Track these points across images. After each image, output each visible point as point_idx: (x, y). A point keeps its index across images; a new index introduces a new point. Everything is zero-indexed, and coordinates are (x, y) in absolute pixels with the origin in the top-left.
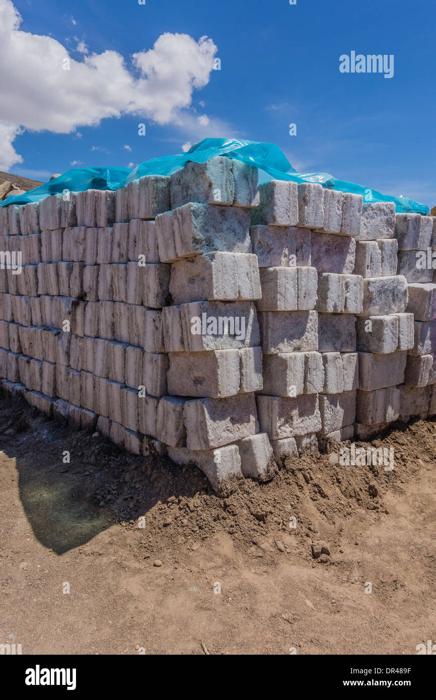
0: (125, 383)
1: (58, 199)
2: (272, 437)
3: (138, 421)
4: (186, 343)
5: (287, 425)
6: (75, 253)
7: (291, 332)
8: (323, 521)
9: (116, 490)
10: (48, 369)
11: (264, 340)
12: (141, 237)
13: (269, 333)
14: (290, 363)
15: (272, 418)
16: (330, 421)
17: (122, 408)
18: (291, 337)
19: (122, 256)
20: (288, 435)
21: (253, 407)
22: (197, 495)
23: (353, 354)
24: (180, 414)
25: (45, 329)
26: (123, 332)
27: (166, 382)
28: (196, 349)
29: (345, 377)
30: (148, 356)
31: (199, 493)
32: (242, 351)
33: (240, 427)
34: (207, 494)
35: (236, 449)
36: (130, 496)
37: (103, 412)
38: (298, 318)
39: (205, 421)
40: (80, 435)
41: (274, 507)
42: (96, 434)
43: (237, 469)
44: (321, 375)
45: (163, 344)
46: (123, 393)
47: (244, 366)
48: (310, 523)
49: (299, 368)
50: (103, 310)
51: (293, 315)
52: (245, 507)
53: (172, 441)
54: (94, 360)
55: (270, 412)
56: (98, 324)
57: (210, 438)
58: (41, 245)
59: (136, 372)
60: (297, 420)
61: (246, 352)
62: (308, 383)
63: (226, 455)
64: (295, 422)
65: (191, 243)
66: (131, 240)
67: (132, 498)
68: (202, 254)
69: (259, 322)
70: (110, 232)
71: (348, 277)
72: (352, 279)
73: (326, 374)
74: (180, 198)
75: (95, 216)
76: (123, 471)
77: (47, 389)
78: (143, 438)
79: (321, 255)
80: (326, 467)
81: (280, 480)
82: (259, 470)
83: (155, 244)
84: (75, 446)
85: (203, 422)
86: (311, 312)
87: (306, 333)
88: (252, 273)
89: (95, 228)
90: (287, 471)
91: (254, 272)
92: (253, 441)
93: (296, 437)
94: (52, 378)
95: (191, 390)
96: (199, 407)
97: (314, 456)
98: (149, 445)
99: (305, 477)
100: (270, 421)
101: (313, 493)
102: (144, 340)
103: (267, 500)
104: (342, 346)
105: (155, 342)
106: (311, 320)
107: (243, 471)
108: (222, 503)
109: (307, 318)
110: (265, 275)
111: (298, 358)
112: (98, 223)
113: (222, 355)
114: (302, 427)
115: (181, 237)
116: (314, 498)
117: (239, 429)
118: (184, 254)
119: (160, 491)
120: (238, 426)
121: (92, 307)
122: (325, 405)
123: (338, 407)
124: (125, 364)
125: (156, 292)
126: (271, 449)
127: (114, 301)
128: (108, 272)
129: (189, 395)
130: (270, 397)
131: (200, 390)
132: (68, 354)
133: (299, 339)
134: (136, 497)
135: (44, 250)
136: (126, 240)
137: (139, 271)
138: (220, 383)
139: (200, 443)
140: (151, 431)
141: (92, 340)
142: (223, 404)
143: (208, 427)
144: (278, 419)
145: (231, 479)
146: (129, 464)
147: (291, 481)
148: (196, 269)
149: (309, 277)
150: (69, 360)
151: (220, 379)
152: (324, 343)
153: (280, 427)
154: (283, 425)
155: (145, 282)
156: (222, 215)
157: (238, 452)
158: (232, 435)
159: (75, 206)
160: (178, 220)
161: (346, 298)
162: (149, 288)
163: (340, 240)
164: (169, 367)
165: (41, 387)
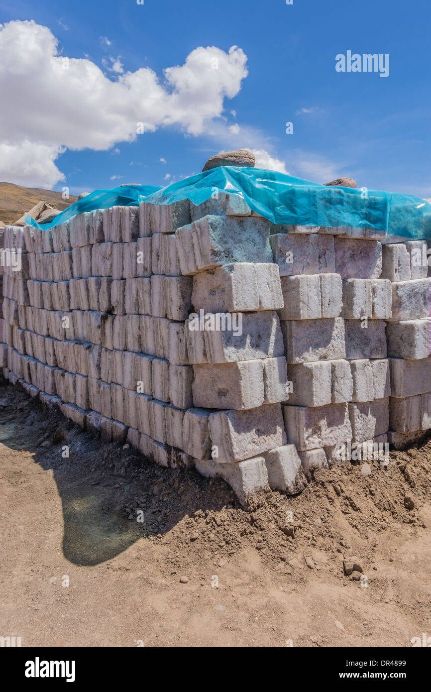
0: (152, 396)
1: (87, 217)
2: (300, 449)
3: (166, 433)
4: (208, 355)
5: (315, 436)
6: (103, 269)
7: (317, 341)
8: (356, 536)
9: (144, 503)
10: (80, 381)
11: (288, 350)
12: (163, 251)
13: (293, 342)
14: (316, 373)
15: (299, 428)
16: (362, 431)
17: (150, 421)
18: (317, 346)
19: (146, 269)
20: (317, 446)
21: (280, 418)
22: (224, 509)
23: (383, 360)
24: (205, 426)
25: (77, 343)
26: (150, 345)
27: (191, 394)
28: (219, 361)
29: (376, 385)
30: (173, 369)
31: (225, 506)
32: (265, 362)
33: (266, 438)
34: (234, 508)
35: (262, 461)
36: (158, 509)
37: (132, 423)
38: (323, 327)
39: (230, 434)
40: (111, 447)
41: (304, 521)
42: (126, 446)
43: (264, 482)
44: (349, 383)
45: (187, 356)
46: (150, 405)
47: (268, 376)
48: (341, 537)
49: (326, 377)
50: (130, 323)
51: (317, 323)
52: (273, 521)
53: (198, 454)
54: (123, 373)
55: (297, 423)
56: (126, 338)
57: (235, 451)
58: (72, 262)
59: (162, 384)
60: (326, 430)
61: (269, 363)
62: (336, 392)
63: (252, 468)
64: (323, 433)
65: (210, 255)
66: (154, 254)
67: (160, 511)
68: (221, 266)
69: (282, 331)
70: (134, 247)
71: (375, 282)
72: (379, 284)
73: (355, 383)
74: (200, 210)
75: (121, 232)
76: (152, 484)
77: (80, 402)
78: (171, 450)
79: (346, 261)
80: (359, 478)
81: (310, 492)
82: (287, 483)
83: (177, 258)
84: (106, 458)
85: (228, 434)
86: (336, 319)
87: (333, 341)
88: (273, 283)
89: (120, 244)
90: (317, 484)
91: (275, 281)
92: (279, 452)
93: (325, 448)
94: (85, 390)
95: (214, 402)
96: (223, 419)
97: (345, 467)
98: (177, 458)
99: (335, 489)
100: (297, 432)
101: (345, 506)
102: (169, 353)
103: (296, 514)
104: (371, 353)
105: (180, 355)
106: (337, 328)
107: (270, 483)
108: (249, 518)
109: (332, 325)
110: (287, 284)
111: (324, 367)
112: (123, 238)
113: (244, 367)
114: (331, 438)
115: (200, 250)
116: (345, 511)
117: (265, 441)
118: (203, 266)
119: (187, 505)
120: (265, 437)
121: (119, 320)
122: (355, 414)
123: (370, 416)
124: (151, 376)
125: (179, 305)
126: (299, 461)
127: (139, 315)
128: (134, 286)
129: (214, 407)
130: (297, 408)
131: (225, 402)
132: (99, 367)
133: (325, 347)
134: (164, 511)
135: (75, 266)
136: (149, 253)
137: (162, 285)
138: (243, 395)
139: (226, 456)
140: (178, 443)
141: (121, 353)
142: (247, 416)
143: (232, 440)
144: (305, 430)
145: (258, 492)
146: (158, 476)
147: (321, 493)
148: (216, 280)
149: (332, 284)
150: (100, 373)
151: (243, 391)
152: (352, 350)
153: (307, 438)
154: (311, 435)
155: (168, 294)
156: (241, 226)
157: (264, 465)
158: (258, 447)
159: (102, 223)
160: (197, 232)
161: (373, 304)
162: (171, 300)
163: (365, 245)
164: (194, 379)
165: (75, 399)
